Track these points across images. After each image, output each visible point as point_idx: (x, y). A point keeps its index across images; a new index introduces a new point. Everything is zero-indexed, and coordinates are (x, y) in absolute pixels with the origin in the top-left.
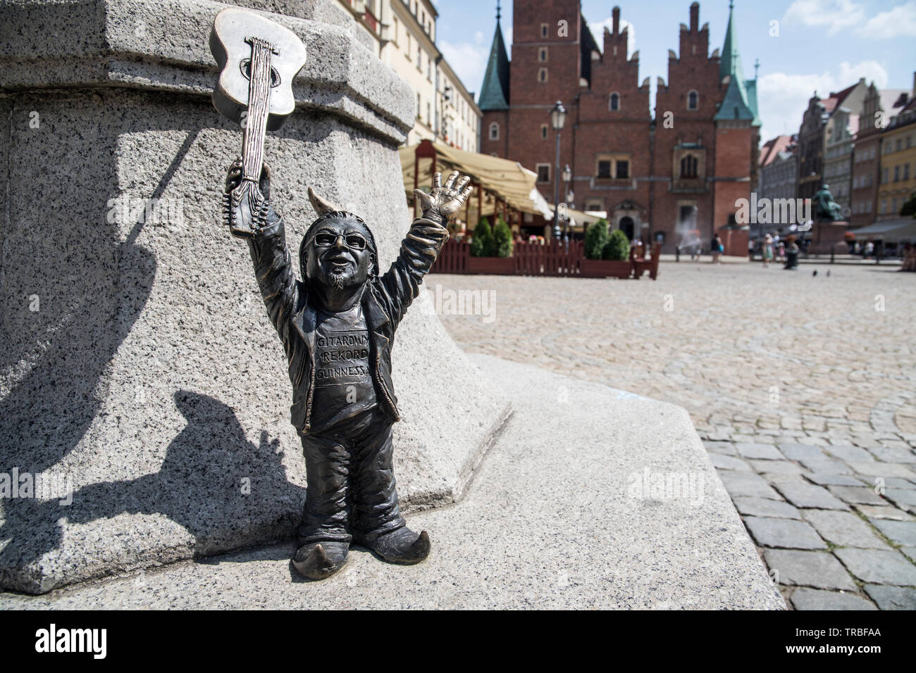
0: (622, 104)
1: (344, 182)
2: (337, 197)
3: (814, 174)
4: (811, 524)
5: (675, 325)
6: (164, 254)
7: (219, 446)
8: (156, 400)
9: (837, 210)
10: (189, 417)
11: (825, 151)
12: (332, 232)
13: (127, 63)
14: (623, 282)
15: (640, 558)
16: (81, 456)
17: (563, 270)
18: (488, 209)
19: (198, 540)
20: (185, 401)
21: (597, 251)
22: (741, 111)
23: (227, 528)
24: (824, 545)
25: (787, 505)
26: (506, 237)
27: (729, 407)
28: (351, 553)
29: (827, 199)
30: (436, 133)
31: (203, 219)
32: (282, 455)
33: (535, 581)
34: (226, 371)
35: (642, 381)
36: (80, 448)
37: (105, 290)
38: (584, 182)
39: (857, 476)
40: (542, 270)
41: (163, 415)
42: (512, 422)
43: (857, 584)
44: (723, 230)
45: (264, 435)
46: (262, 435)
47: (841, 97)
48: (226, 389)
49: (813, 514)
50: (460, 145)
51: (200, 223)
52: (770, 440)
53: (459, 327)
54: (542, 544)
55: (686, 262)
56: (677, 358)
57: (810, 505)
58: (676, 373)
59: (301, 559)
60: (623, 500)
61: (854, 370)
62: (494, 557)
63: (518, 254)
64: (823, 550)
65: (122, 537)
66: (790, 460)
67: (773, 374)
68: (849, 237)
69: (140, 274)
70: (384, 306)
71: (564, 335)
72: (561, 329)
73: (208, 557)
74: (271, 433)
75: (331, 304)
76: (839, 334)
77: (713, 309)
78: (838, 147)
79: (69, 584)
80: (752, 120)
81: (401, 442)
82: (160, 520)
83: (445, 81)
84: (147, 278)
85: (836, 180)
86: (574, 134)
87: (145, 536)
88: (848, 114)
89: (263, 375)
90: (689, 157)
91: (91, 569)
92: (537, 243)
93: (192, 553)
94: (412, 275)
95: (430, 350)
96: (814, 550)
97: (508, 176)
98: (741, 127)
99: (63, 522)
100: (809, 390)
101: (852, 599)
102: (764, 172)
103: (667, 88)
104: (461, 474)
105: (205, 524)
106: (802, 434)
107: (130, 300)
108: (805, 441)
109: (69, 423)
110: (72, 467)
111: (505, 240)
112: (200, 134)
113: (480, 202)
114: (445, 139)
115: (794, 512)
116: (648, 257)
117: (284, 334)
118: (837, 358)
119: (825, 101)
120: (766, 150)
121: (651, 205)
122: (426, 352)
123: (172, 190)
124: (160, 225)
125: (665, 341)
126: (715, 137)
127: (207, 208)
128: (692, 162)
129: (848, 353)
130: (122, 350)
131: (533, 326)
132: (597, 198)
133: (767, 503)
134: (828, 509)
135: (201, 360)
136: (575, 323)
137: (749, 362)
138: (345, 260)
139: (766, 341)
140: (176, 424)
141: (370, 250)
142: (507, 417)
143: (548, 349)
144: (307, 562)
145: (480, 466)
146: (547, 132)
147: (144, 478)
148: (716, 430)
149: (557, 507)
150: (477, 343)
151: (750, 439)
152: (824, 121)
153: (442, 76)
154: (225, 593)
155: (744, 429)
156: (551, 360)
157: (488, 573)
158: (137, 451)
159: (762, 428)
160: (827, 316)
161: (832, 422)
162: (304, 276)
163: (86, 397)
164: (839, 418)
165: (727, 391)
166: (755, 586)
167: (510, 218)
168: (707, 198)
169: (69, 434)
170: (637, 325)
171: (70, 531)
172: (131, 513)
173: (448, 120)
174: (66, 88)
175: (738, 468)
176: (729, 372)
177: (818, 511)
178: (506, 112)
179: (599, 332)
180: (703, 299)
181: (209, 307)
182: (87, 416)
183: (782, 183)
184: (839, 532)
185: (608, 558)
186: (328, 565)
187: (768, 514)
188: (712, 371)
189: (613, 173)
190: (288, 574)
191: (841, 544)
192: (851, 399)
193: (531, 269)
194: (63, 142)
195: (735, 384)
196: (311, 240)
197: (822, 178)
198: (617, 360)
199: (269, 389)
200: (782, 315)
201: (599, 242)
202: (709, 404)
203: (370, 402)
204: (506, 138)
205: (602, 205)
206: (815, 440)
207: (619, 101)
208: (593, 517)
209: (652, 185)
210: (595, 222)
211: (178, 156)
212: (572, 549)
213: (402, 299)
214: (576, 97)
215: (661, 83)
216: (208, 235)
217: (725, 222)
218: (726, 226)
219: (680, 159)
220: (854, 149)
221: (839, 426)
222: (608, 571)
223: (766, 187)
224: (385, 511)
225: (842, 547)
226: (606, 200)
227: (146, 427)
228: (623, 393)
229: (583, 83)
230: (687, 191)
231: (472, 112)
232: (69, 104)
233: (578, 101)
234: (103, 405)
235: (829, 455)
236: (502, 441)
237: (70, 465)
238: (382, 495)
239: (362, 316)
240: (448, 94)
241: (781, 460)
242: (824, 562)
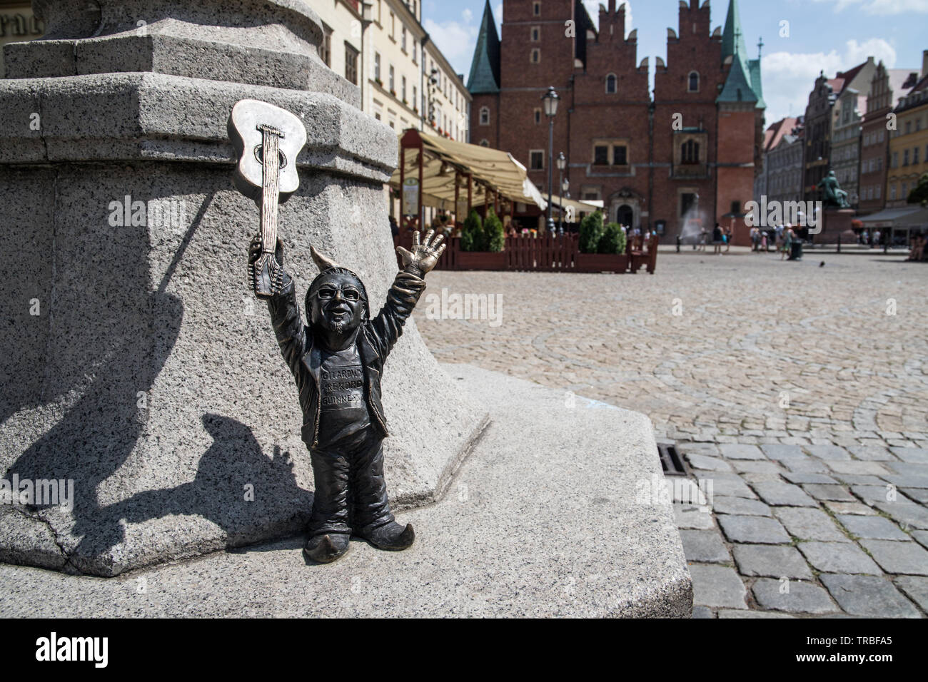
0: (618, 87)
1: (337, 229)
2: (332, 243)
3: (820, 158)
4: (780, 520)
5: (669, 323)
6: (189, 299)
7: (240, 459)
8: (187, 423)
9: (844, 196)
10: (215, 435)
11: (833, 134)
12: (331, 287)
13: (156, 142)
14: (620, 276)
15: (582, 543)
16: (130, 469)
17: (557, 265)
18: (478, 200)
19: (229, 535)
20: (211, 423)
21: (592, 244)
22: (743, 93)
23: (251, 525)
24: (789, 539)
25: (760, 503)
26: (497, 231)
27: (716, 407)
28: (351, 543)
29: (833, 186)
30: (423, 119)
31: (220, 268)
32: (292, 465)
33: (496, 561)
34: (243, 396)
35: (632, 383)
36: (129, 463)
37: (142, 332)
38: (579, 168)
39: (832, 474)
40: (535, 264)
41: (194, 435)
42: (489, 432)
43: (814, 574)
44: (726, 219)
45: (277, 449)
46: (275, 449)
47: (848, 77)
48: (243, 411)
49: (783, 511)
50: (448, 131)
51: (218, 272)
52: (754, 440)
53: (448, 329)
54: (505, 534)
55: (687, 252)
56: (668, 358)
57: (782, 503)
58: (665, 374)
59: (314, 547)
60: (576, 498)
61: (844, 368)
62: (466, 544)
63: (509, 248)
64: (788, 544)
65: (170, 533)
66: (770, 460)
67: (763, 373)
68: (857, 224)
69: (171, 318)
70: (374, 345)
71: (555, 335)
72: (552, 329)
73: (237, 548)
74: (282, 447)
75: (332, 345)
76: (835, 330)
77: (709, 305)
78: (845, 130)
79: (132, 569)
80: (756, 102)
81: (390, 452)
82: (198, 520)
83: (432, 63)
84: (176, 320)
85: (843, 165)
86: (568, 117)
87: (188, 532)
88: (856, 95)
89: (274, 399)
90: (690, 142)
91: (148, 557)
92: (529, 237)
93: (224, 545)
94: (397, 319)
95: (414, 369)
96: (780, 544)
97: (499, 166)
98: (744, 110)
99: (123, 521)
100: (797, 390)
101: (807, 587)
102: (768, 157)
103: (666, 69)
104: (441, 479)
105: (233, 522)
106: (785, 434)
107: (163, 339)
108: (788, 441)
109: (117, 443)
110: (124, 479)
111: (496, 234)
112: (216, 196)
113: (469, 193)
114: (432, 125)
115: (766, 509)
116: (645, 249)
117: (295, 370)
118: (829, 356)
119: (832, 81)
120: (772, 132)
121: (650, 193)
122: (410, 372)
123: (194, 245)
124: (185, 276)
125: (659, 341)
126: (717, 120)
127: (224, 259)
128: (693, 146)
129: (841, 351)
130: (158, 381)
131: (524, 326)
132: (593, 186)
133: (741, 502)
134: (798, 506)
135: (223, 388)
136: (567, 323)
137: (741, 361)
138: (343, 310)
139: (760, 339)
140: (205, 442)
141: (362, 300)
142: (485, 426)
143: (538, 350)
144: (318, 549)
145: (458, 471)
146: (541, 116)
147: (183, 486)
148: (701, 431)
149: (520, 505)
150: (466, 345)
151: (734, 440)
152: (832, 103)
153: (429, 58)
154: (254, 574)
155: (729, 430)
156: (541, 361)
157: (460, 556)
158: (175, 465)
159: (747, 429)
160: (824, 311)
161: (816, 422)
162: (309, 321)
163: (129, 421)
164: (822, 417)
165: (716, 392)
166: (669, 562)
167: (502, 208)
168: (709, 184)
169: (118, 452)
170: (631, 324)
171: (130, 529)
172: (175, 514)
173: (436, 105)
174: (103, 161)
175: (719, 469)
176: (720, 372)
177: (788, 508)
178: (497, 95)
179: (591, 331)
180: (701, 294)
181: (227, 343)
182: (132, 437)
183: (788, 169)
184: (804, 527)
185: (557, 544)
186: (334, 551)
187: (741, 512)
188: (702, 371)
189: (611, 160)
190: (302, 559)
191: (805, 538)
192: (837, 398)
193: (523, 264)
194: (102, 206)
195: (724, 384)
196: (315, 294)
197: (829, 163)
198: (607, 361)
199: (280, 410)
200: (779, 311)
201: (594, 235)
202: (697, 405)
203: (365, 422)
204: (497, 122)
205: (599, 193)
206: (797, 439)
207: (616, 82)
208: (549, 512)
209: (651, 172)
210: (592, 212)
211: (198, 216)
212: (529, 538)
213: (389, 339)
214: (571, 79)
215: (660, 64)
216: (224, 282)
217: (729, 210)
218: (729, 215)
219: (681, 144)
220: (862, 132)
221: (822, 426)
222: (554, 554)
223: (771, 172)
224: (378, 509)
225: (806, 541)
226: (603, 187)
227: (181, 444)
228: (593, 402)
229: (578, 64)
230: (688, 178)
231: (460, 96)
232: (106, 173)
233: (573, 82)
234: (144, 427)
235: (809, 454)
236: (479, 449)
237: (122, 476)
238: (375, 496)
239: (357, 354)
240: (436, 77)
241: (762, 460)
242: (786, 555)
